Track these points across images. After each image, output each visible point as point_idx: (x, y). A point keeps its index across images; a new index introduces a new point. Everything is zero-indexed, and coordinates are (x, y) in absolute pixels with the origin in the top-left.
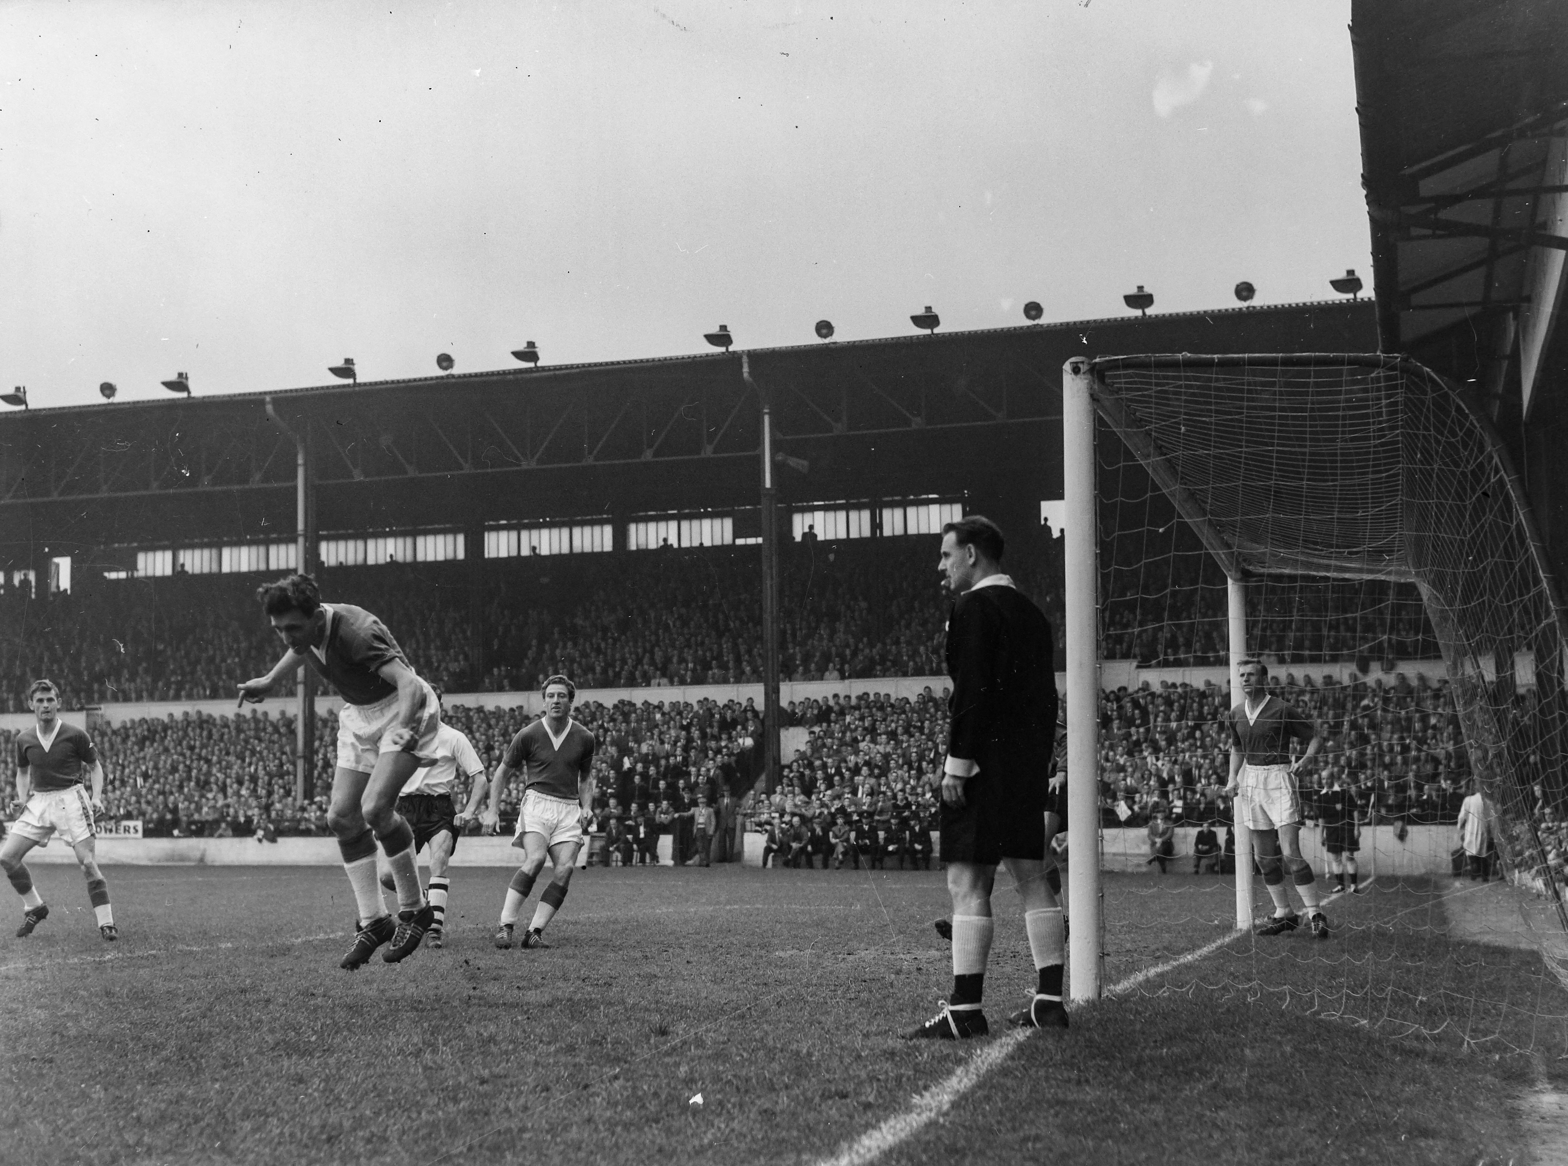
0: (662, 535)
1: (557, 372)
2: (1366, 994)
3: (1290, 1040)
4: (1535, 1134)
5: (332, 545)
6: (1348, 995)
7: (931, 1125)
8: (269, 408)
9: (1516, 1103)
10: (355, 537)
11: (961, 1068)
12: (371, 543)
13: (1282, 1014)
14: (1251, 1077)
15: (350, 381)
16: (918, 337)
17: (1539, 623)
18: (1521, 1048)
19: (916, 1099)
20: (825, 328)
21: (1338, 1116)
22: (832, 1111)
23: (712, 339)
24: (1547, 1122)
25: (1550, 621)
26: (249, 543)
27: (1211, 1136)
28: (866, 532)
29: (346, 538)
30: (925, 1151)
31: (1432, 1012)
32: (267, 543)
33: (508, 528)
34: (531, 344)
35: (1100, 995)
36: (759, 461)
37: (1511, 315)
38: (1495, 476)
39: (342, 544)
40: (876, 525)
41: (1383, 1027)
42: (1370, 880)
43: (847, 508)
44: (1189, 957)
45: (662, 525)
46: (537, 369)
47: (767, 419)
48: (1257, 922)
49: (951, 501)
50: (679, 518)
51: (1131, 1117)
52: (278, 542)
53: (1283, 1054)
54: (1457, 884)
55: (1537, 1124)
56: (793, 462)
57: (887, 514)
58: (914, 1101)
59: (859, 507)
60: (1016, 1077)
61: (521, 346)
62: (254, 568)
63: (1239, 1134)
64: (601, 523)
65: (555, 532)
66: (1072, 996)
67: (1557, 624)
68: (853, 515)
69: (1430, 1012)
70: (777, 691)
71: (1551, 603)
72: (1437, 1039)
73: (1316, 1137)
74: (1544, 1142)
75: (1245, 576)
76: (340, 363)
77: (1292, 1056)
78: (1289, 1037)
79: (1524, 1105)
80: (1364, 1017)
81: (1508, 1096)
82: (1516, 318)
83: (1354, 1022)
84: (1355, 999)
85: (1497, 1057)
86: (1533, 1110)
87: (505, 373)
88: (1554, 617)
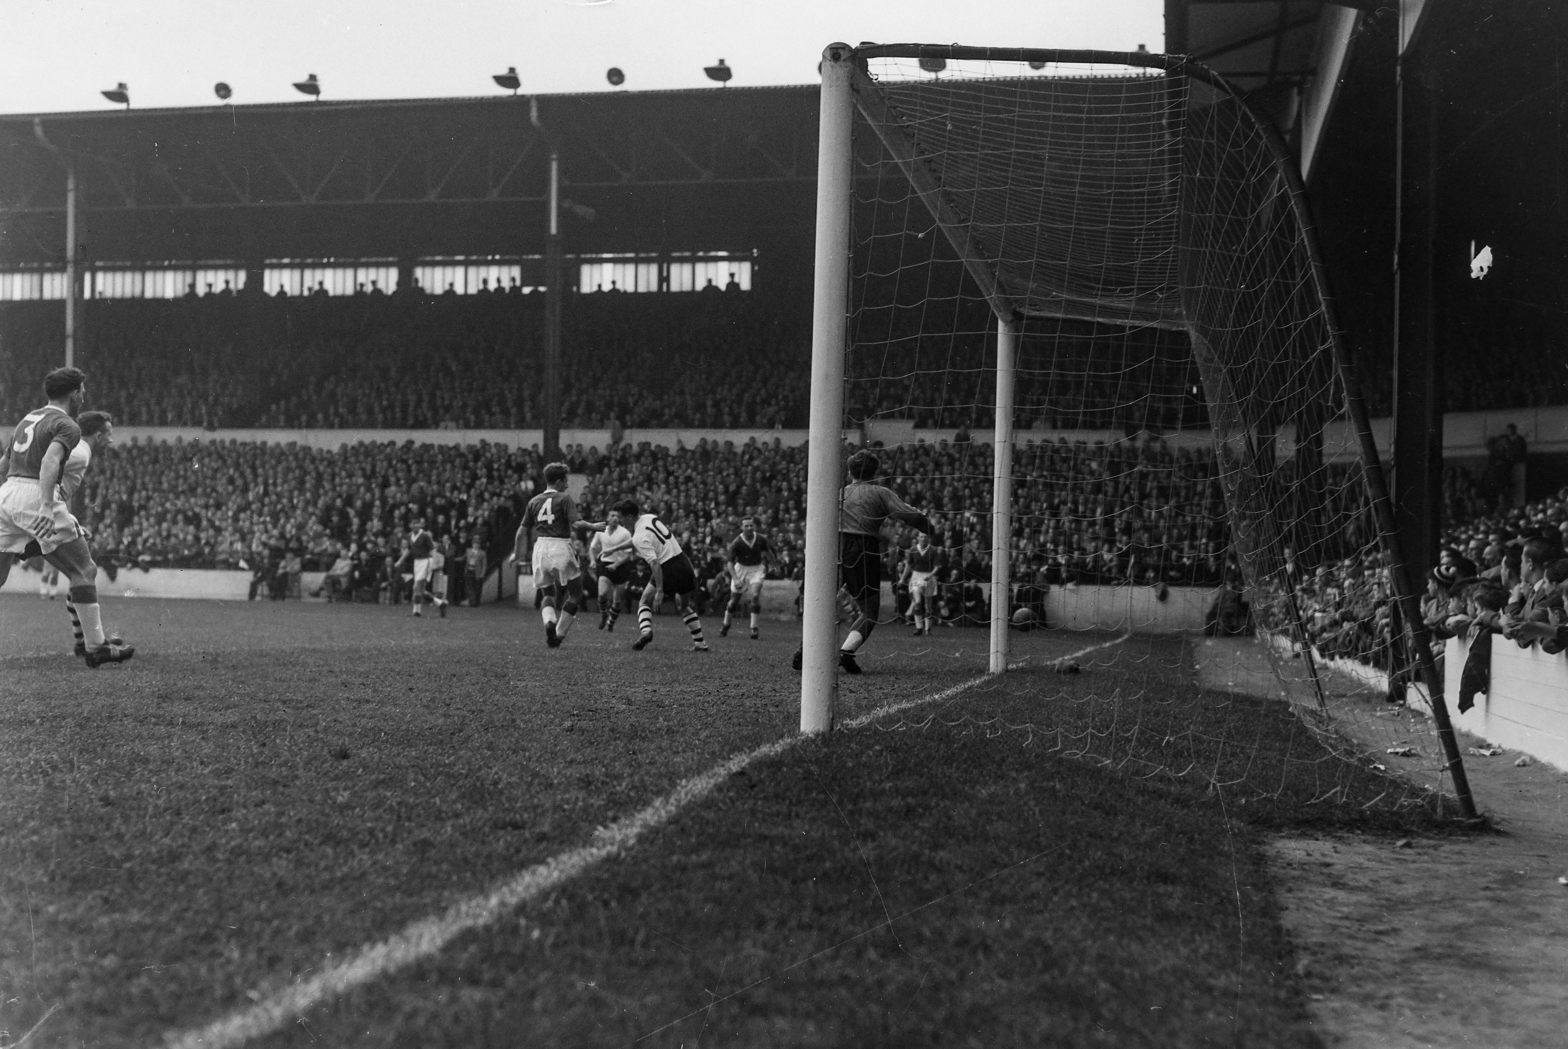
0: (449, 280)
1: (339, 107)
2: (1111, 734)
3: (1027, 777)
4: (1281, 882)
5: (109, 276)
6: (1092, 735)
7: (611, 860)
8: (39, 131)
9: (1262, 848)
10: (133, 269)
11: (660, 799)
12: (149, 276)
13: (1021, 751)
14: (980, 814)
15: (122, 106)
16: (711, 90)
17: (1314, 350)
18: (1267, 791)
19: (600, 831)
20: (615, 76)
21: (1070, 858)
22: (501, 843)
23: (501, 80)
24: (1294, 869)
25: (1326, 346)
26: (23, 271)
27: (926, 878)
28: (654, 287)
29: (123, 269)
30: (592, 890)
31: (1178, 754)
32: (41, 271)
33: (291, 266)
34: (313, 77)
35: (832, 729)
36: (545, 207)
37: (1295, 90)
38: (1278, 191)
39: (119, 276)
40: (664, 279)
41: (1126, 768)
42: (1126, 637)
43: (637, 261)
44: (937, 697)
45: (449, 271)
46: (318, 103)
47: (554, 166)
48: (1010, 667)
49: (740, 259)
50: (466, 264)
51: (839, 856)
52: (52, 271)
53: (1017, 791)
54: (1209, 643)
55: (1283, 871)
56: (581, 210)
57: (675, 269)
58: (597, 833)
59: (648, 261)
60: (720, 809)
61: (303, 79)
62: (27, 296)
63: (959, 877)
64: (388, 265)
65: (340, 272)
66: (802, 728)
67: (1334, 350)
68: (642, 268)
69: (1175, 756)
70: (557, 438)
71: (1328, 327)
72: (1182, 781)
73: (1043, 880)
74: (1290, 890)
75: (1016, 320)
76: (113, 87)
77: (1027, 793)
78: (1026, 773)
79: (1271, 852)
80: (1106, 756)
81: (1254, 842)
82: (1300, 93)
83: (1097, 762)
84: (1100, 739)
85: (1243, 801)
86: (1279, 855)
87: (284, 105)
88: (1330, 342)
